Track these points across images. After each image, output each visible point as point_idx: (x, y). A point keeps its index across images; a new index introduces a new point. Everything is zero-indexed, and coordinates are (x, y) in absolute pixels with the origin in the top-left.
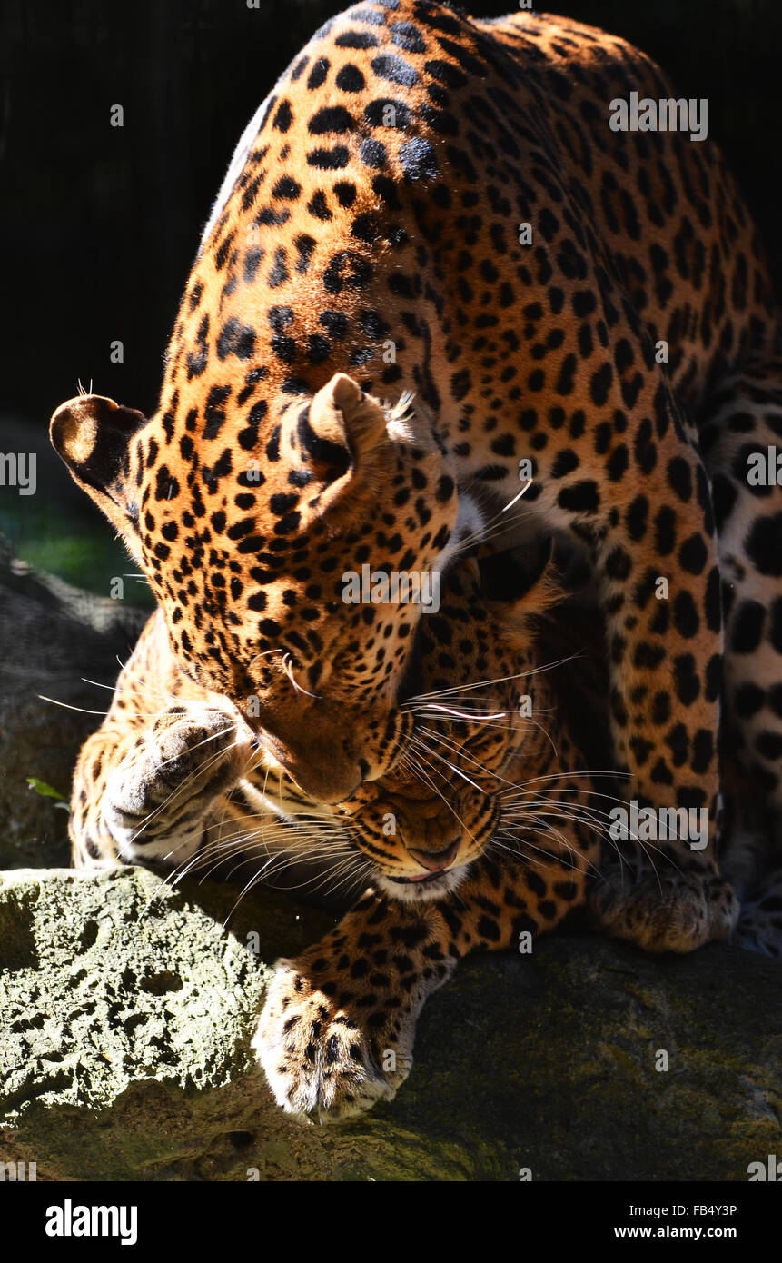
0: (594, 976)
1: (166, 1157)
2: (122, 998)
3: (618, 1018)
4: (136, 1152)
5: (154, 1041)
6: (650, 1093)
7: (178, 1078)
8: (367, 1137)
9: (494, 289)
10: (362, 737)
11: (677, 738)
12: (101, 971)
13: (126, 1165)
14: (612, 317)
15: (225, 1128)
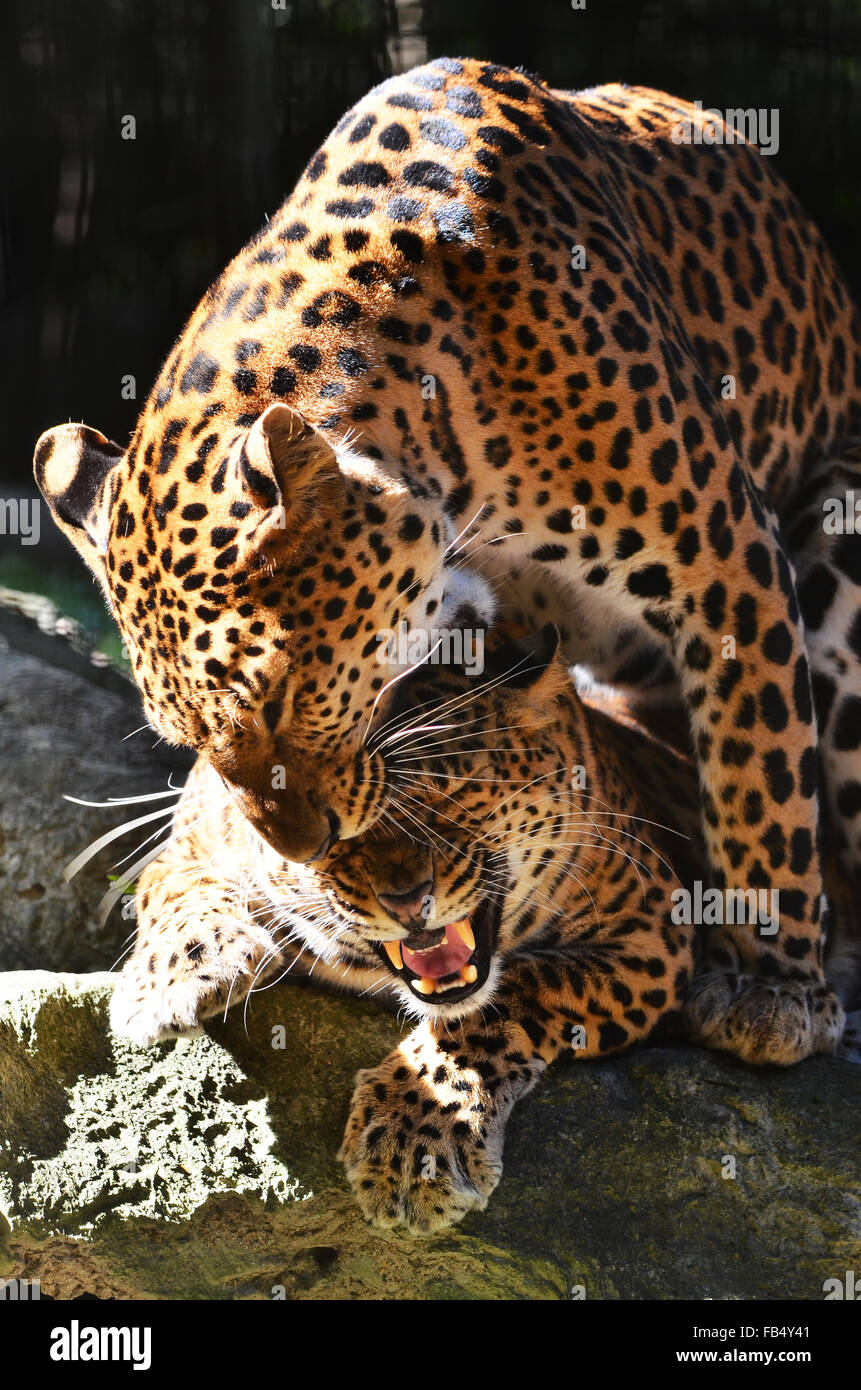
0: (693, 1089)
1: (247, 1273)
2: (202, 1107)
3: (717, 1133)
4: (215, 1267)
5: (235, 1152)
6: (750, 1210)
7: (259, 1191)
8: (455, 1254)
9: (532, 355)
10: (329, 786)
11: (773, 837)
12: (180, 1079)
13: (205, 1281)
14: (680, 393)
15: (307, 1243)
